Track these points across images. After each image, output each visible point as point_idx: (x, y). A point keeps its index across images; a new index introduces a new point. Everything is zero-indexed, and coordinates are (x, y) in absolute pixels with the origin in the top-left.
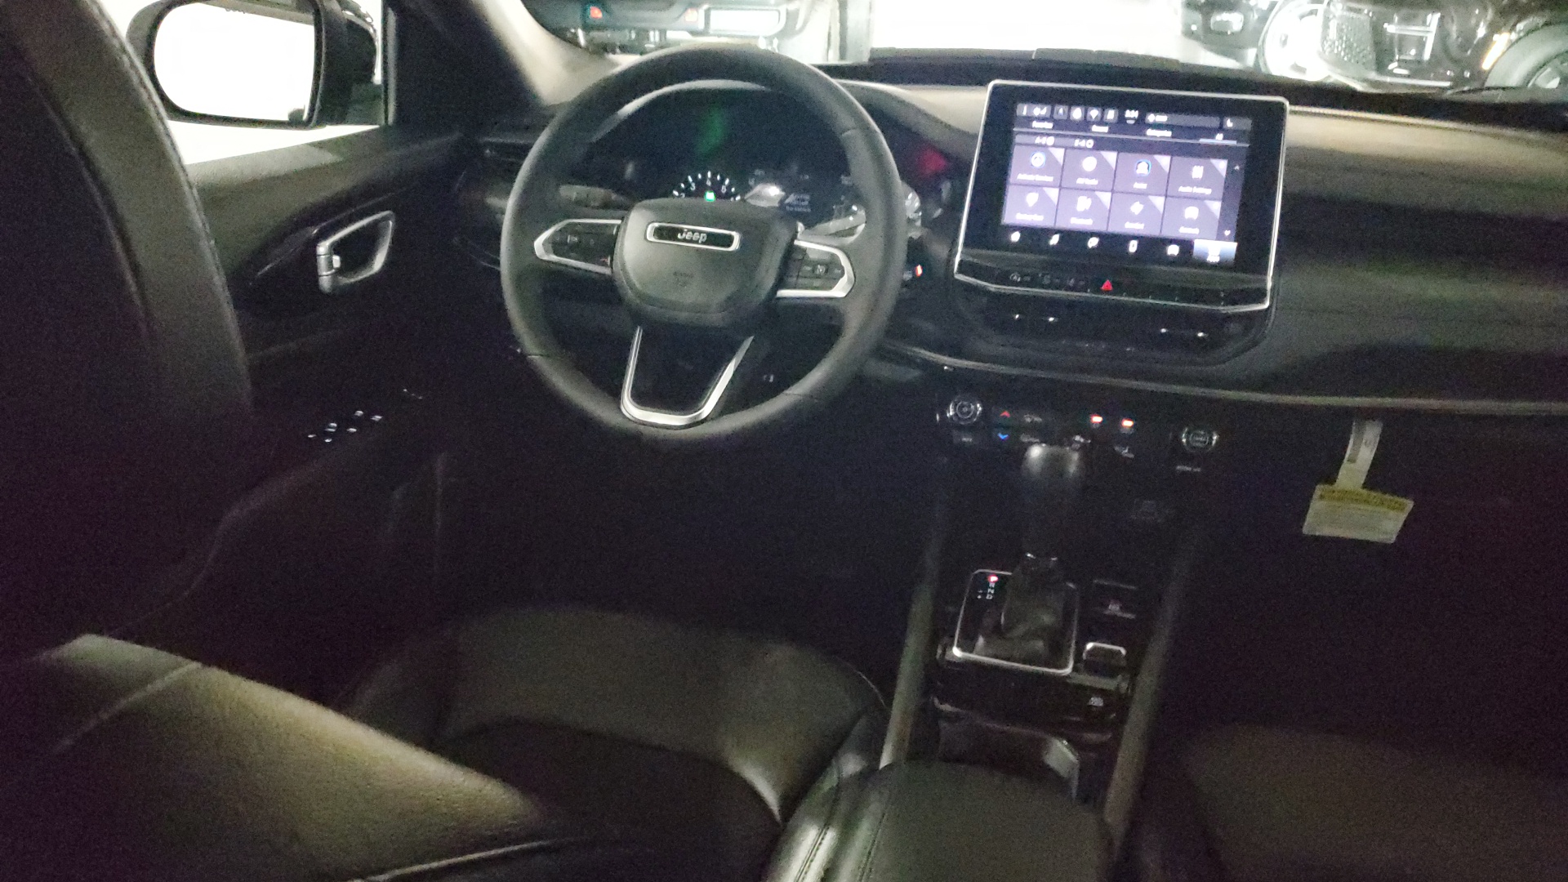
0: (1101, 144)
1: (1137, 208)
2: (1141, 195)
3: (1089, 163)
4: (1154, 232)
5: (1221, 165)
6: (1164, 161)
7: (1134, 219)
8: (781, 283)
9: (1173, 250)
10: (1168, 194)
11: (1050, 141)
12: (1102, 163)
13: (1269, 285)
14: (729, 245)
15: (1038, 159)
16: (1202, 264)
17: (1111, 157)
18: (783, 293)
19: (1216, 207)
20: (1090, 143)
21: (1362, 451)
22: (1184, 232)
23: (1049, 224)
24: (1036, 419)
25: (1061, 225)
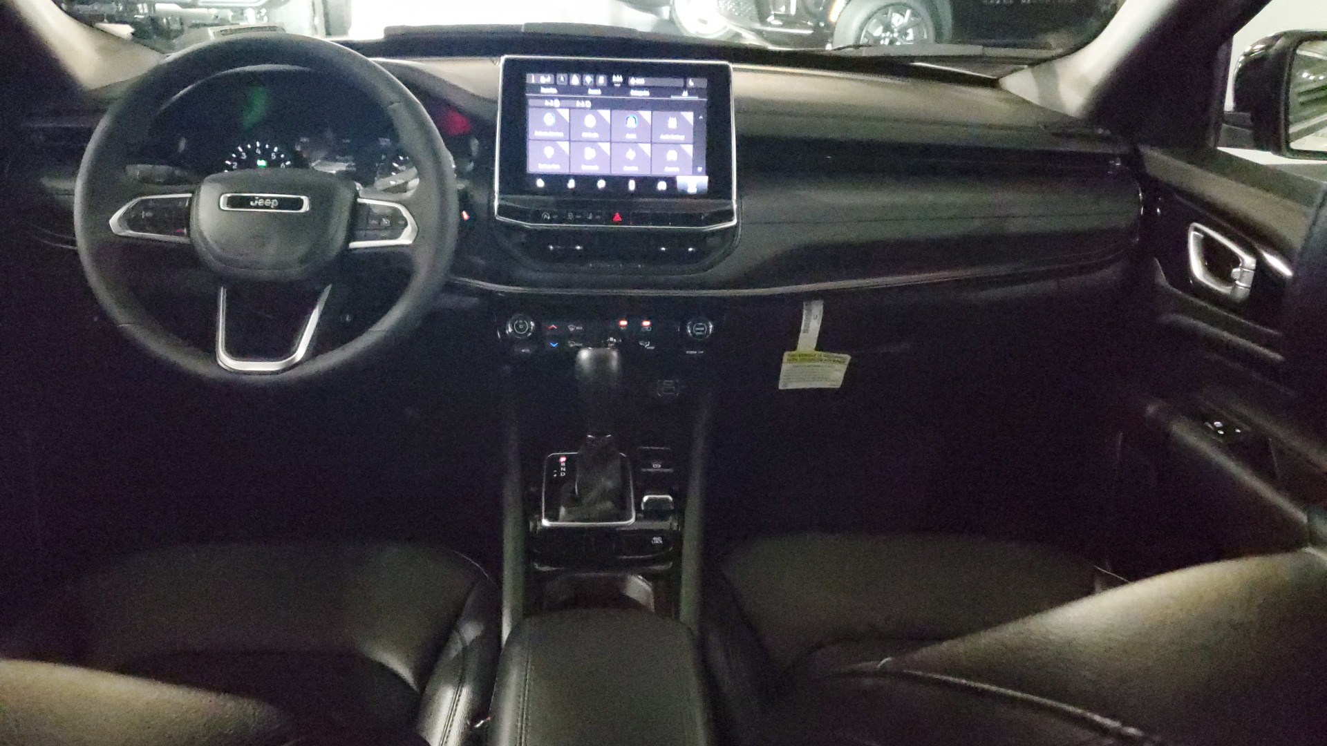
0: (597, 104)
1: (631, 154)
2: (633, 143)
3: (590, 120)
4: (645, 172)
5: (689, 116)
6: (646, 115)
7: (630, 163)
8: (351, 237)
9: (662, 186)
10: (653, 141)
11: (557, 103)
12: (599, 119)
13: (735, 206)
14: (300, 208)
15: (549, 119)
16: (684, 195)
17: (605, 114)
18: (353, 245)
19: (689, 149)
20: (588, 104)
21: (812, 323)
22: (669, 171)
23: (565, 171)
24: (577, 328)
25: (575, 171)
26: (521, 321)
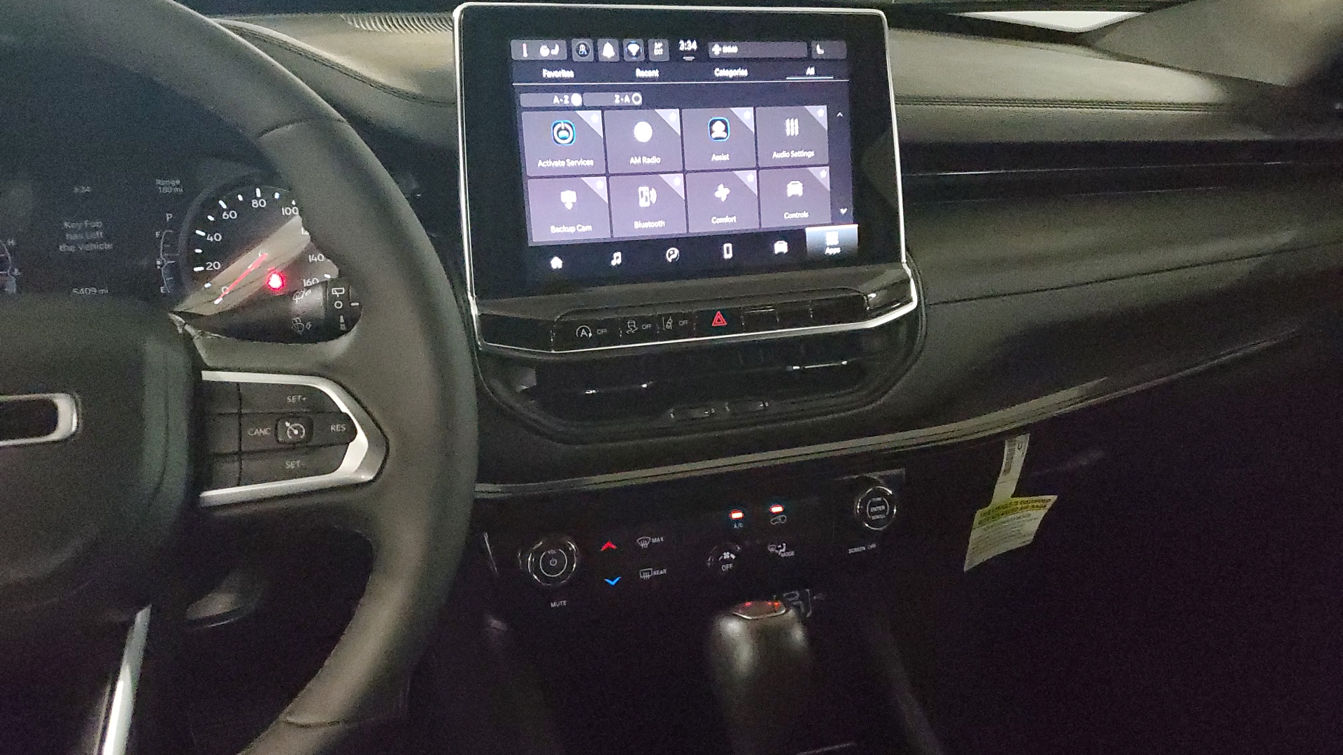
0: (655, 98)
2: (725, 170)
3: (643, 131)
4: (749, 224)
5: (820, 113)
6: (745, 114)
7: (723, 209)
9: (781, 247)
11: (576, 99)
12: (660, 127)
13: (909, 272)
16: (822, 261)
17: (671, 116)
18: (214, 495)
19: (823, 174)
20: (636, 98)
22: (792, 218)
23: (603, 235)
24: (654, 540)
25: (621, 233)
26: (553, 552)
